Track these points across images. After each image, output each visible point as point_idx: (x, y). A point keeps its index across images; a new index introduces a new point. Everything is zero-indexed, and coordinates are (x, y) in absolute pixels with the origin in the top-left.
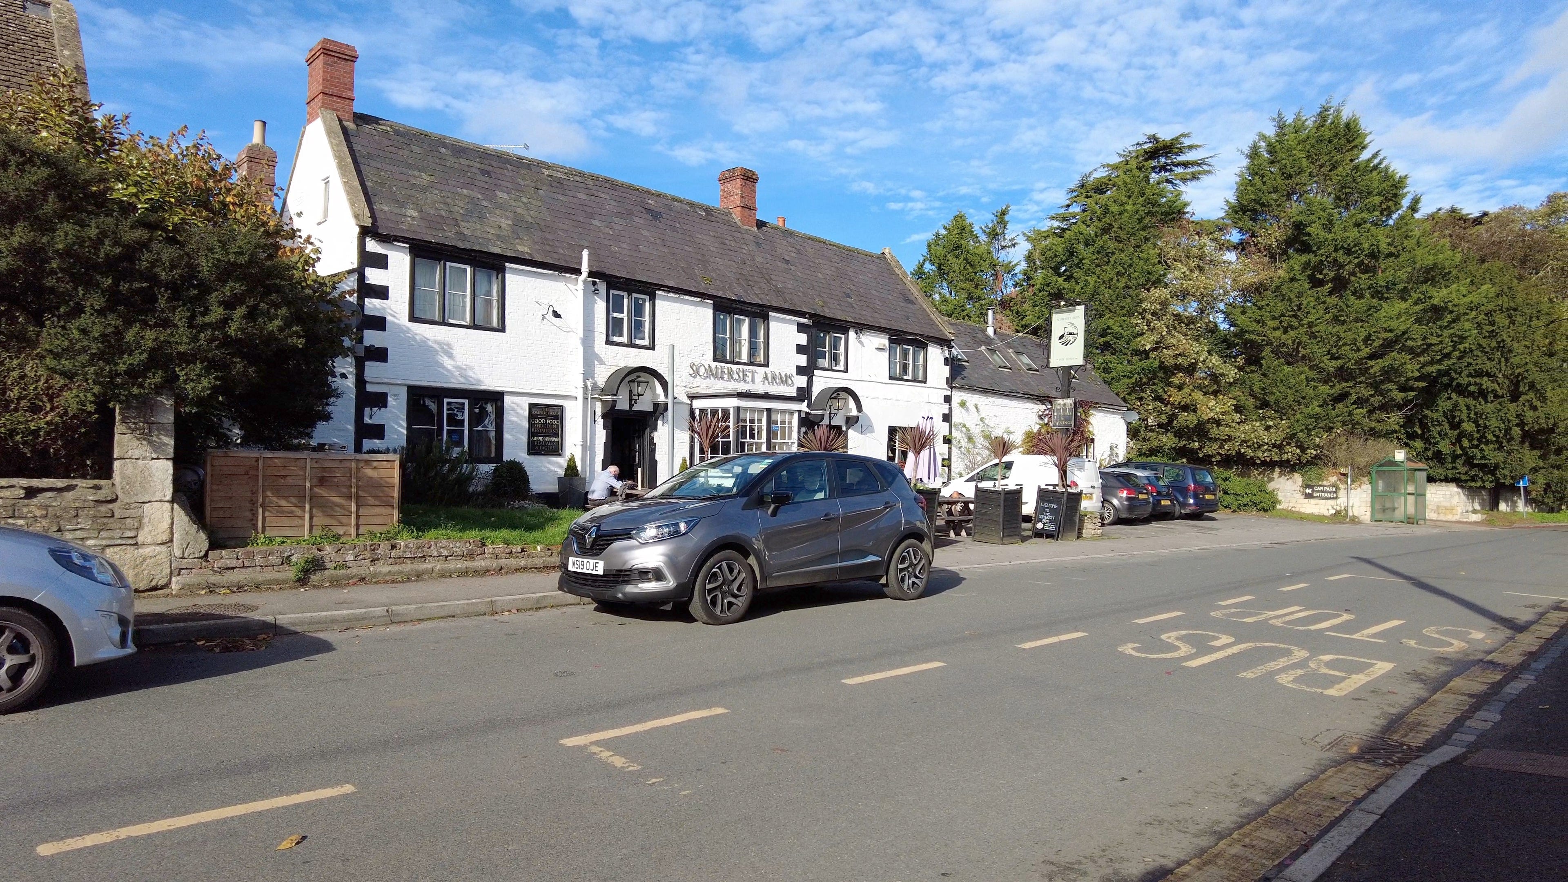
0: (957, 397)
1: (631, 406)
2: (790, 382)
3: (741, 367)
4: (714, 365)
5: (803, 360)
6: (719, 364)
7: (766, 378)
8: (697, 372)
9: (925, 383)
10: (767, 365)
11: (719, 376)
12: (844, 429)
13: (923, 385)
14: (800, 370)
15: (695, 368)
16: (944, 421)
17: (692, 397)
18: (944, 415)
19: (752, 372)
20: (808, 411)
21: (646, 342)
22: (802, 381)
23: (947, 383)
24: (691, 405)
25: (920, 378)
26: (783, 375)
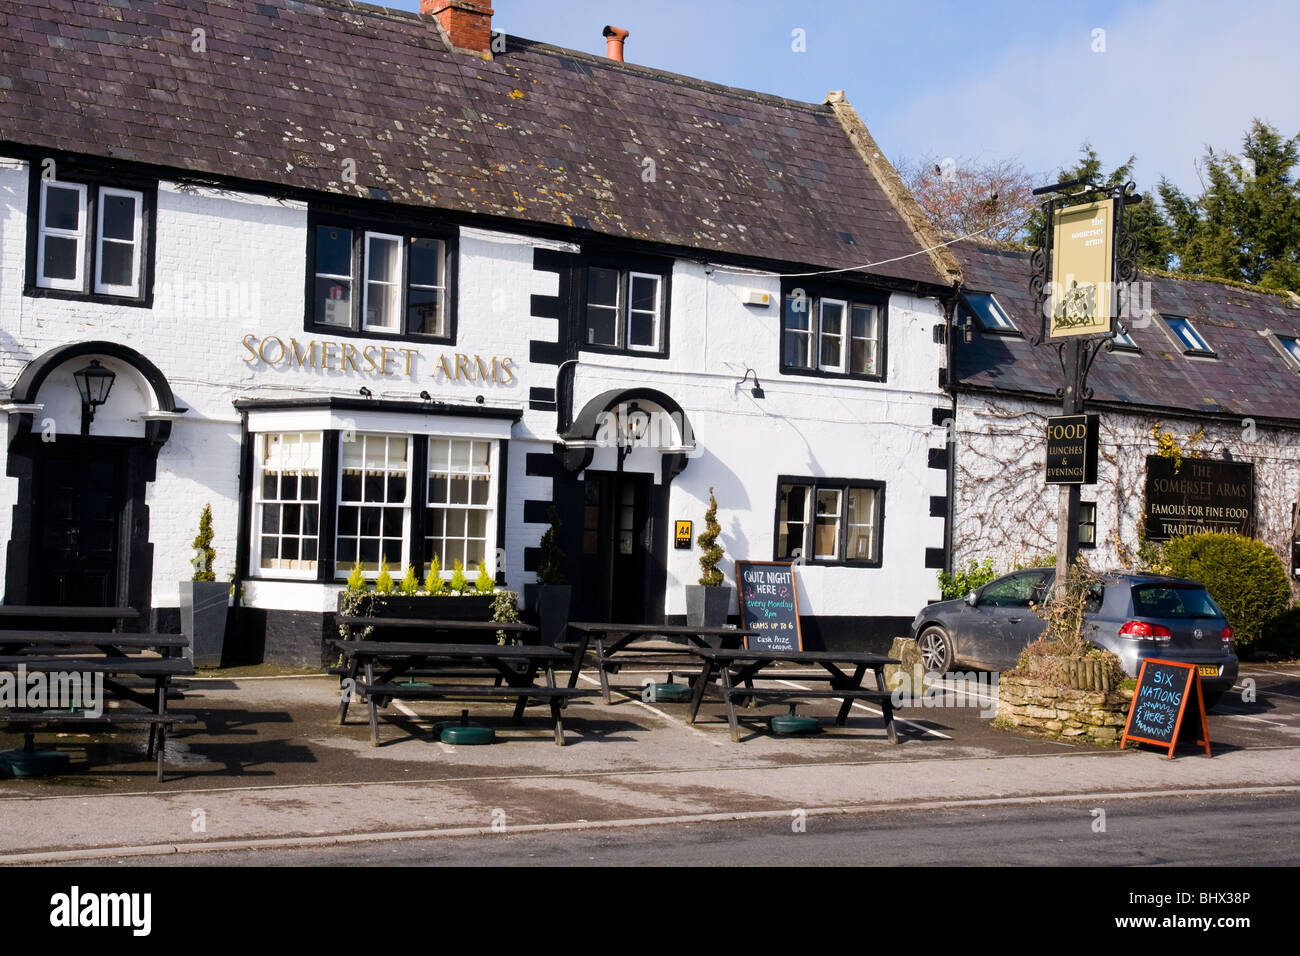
0: (970, 415)
1: (85, 426)
2: (505, 376)
3: (379, 344)
4: (308, 339)
5: (548, 330)
6: (319, 338)
7: (444, 368)
8: (263, 358)
9: (884, 379)
10: (451, 341)
11: (315, 361)
12: (658, 480)
13: (879, 385)
14: (540, 352)
15: (257, 347)
16: (932, 464)
17: (245, 408)
18: (933, 453)
19: (409, 355)
20: (560, 440)
21: (132, 291)
22: (547, 376)
23: (942, 382)
24: (244, 424)
25: (873, 371)
26: (488, 363)
